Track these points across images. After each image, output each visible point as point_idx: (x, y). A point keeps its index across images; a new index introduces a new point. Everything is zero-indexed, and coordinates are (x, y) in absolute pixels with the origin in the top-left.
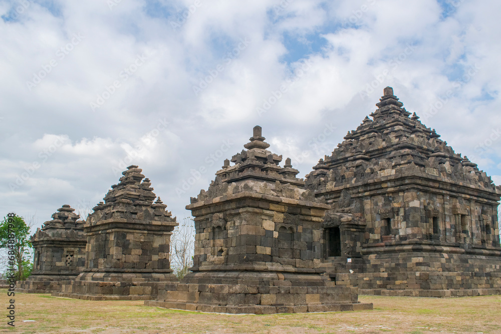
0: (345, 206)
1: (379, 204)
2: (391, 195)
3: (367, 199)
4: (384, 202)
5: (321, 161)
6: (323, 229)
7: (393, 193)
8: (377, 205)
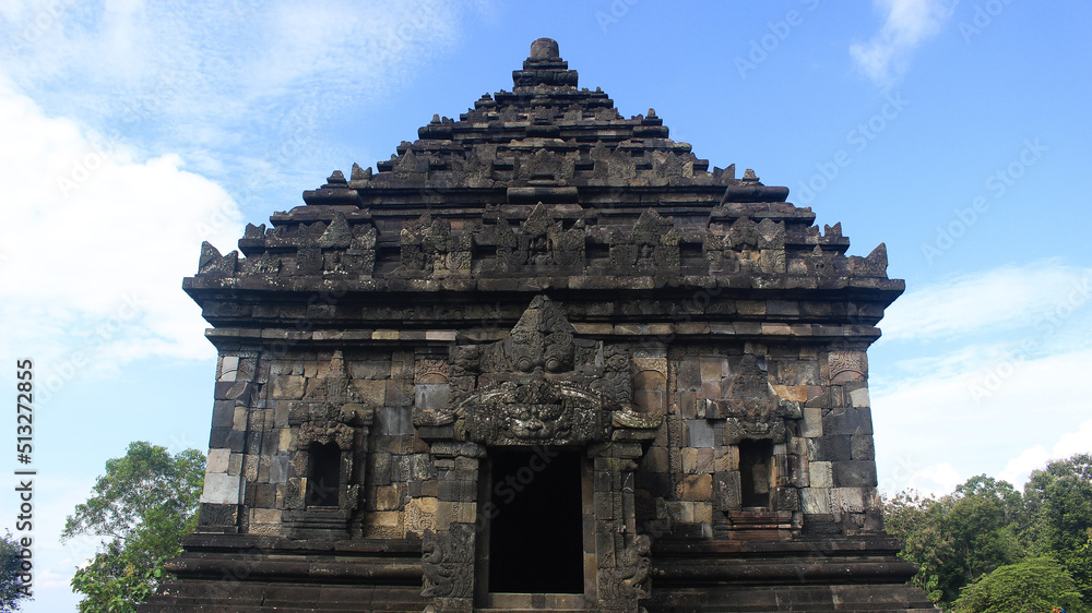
0: (550, 364)
1: (705, 380)
2: (762, 351)
3: (650, 352)
4: (727, 373)
5: (336, 180)
6: (483, 453)
7: (772, 342)
8: (699, 383)
